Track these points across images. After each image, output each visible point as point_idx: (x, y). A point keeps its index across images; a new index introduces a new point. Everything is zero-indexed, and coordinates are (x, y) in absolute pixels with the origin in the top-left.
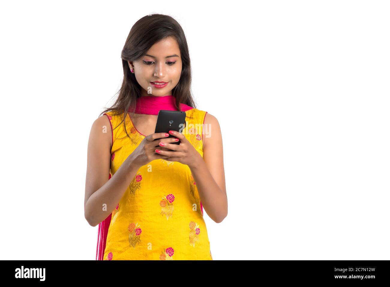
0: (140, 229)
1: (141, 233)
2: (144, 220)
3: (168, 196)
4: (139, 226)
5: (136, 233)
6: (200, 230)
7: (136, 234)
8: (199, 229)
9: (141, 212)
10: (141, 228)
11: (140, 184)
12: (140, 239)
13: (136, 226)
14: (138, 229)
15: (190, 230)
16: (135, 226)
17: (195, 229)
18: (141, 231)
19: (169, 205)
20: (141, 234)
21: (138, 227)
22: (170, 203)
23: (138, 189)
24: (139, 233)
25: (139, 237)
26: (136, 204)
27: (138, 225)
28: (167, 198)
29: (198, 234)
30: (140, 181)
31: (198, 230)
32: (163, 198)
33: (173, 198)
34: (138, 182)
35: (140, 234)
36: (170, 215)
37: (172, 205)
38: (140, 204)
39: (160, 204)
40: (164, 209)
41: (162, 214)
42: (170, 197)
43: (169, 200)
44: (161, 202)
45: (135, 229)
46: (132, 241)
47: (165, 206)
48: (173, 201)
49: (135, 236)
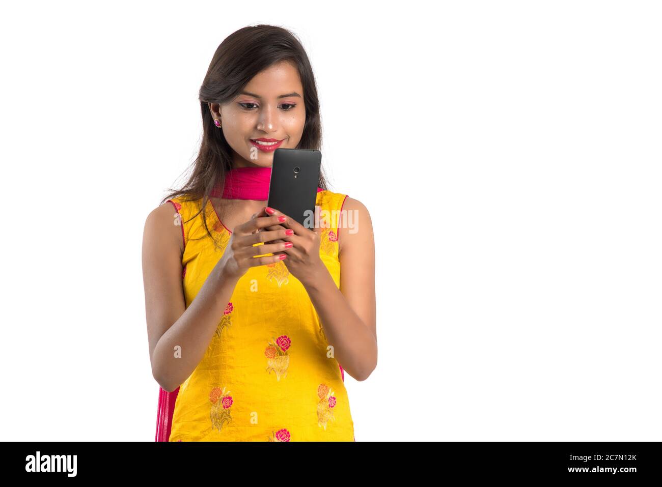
0: (230, 398)
1: (231, 404)
2: (237, 381)
3: (279, 338)
4: (229, 392)
5: (222, 406)
6: (336, 400)
7: (224, 407)
8: (334, 398)
9: (231, 367)
10: (231, 395)
11: (229, 318)
12: (231, 414)
13: (224, 391)
14: (227, 397)
15: (319, 399)
16: (221, 393)
17: (328, 397)
18: (232, 401)
19: (281, 354)
20: (233, 407)
21: (227, 393)
22: (282, 351)
23: (225, 327)
24: (228, 404)
25: (229, 411)
26: (223, 353)
27: (226, 391)
28: (277, 342)
29: (332, 407)
30: (230, 312)
31: (333, 399)
32: (271, 344)
33: (287, 342)
34: (227, 315)
35: (230, 406)
36: (283, 373)
37: (286, 354)
38: (229, 353)
39: (265, 353)
40: (272, 363)
41: (270, 370)
42: (283, 341)
43: (281, 345)
44: (268, 349)
45: (222, 397)
46: (217, 419)
47: (274, 356)
48: (287, 348)
49: (222, 410)
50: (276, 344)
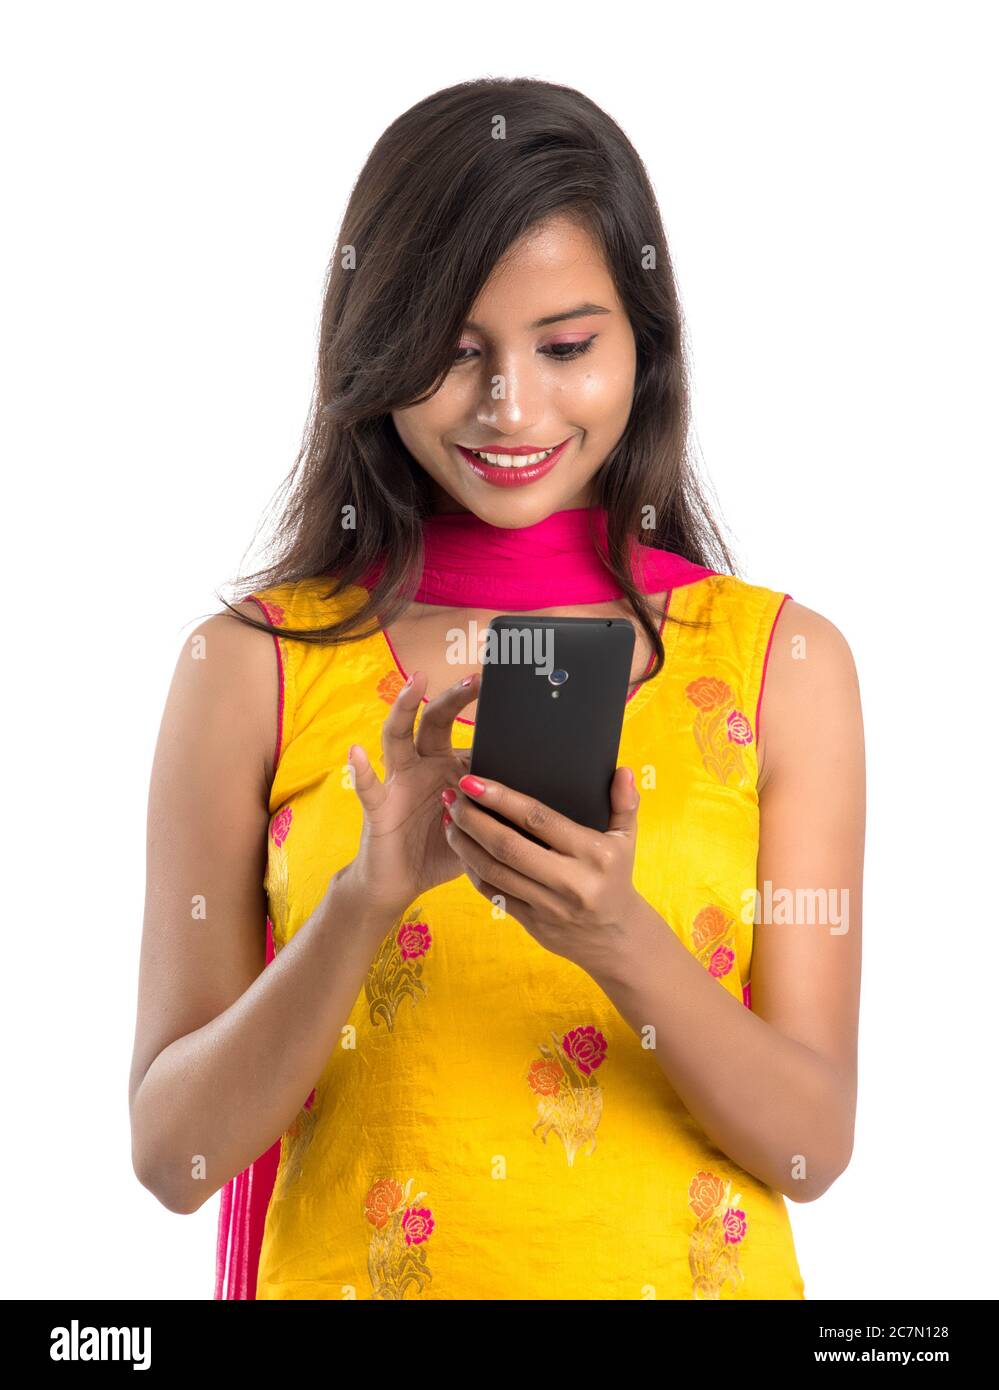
0: (425, 1213)
1: (430, 1231)
2: (447, 1164)
3: (572, 1035)
4: (421, 1194)
5: (402, 1236)
6: (747, 1220)
7: (408, 1239)
8: (741, 1215)
9: (428, 1120)
10: (429, 1206)
11: (419, 970)
12: (429, 1263)
13: (407, 1191)
14: (418, 1209)
15: (694, 1218)
16: (399, 1197)
17: (720, 1212)
18: (431, 1223)
19: (576, 1083)
20: (433, 1240)
21: (417, 1199)
22: (579, 1073)
23: (408, 997)
24: (420, 1233)
25: (423, 1253)
26: (403, 1075)
27: (413, 1191)
28: (566, 1046)
29: (734, 1241)
30: (421, 953)
31: (736, 1218)
32: (545, 1050)
33: (596, 1045)
34: (411, 960)
35: (425, 1238)
36: (585, 1140)
37: (594, 1083)
38: (420, 1077)
39: (530, 1078)
40: (549, 1109)
41: (543, 1131)
42: (583, 1044)
43: (577, 1056)
44: (537, 1066)
45: (401, 1209)
46: (386, 1275)
47: (557, 1089)
48: (596, 1064)
49: (402, 1249)
50: (562, 1052)
